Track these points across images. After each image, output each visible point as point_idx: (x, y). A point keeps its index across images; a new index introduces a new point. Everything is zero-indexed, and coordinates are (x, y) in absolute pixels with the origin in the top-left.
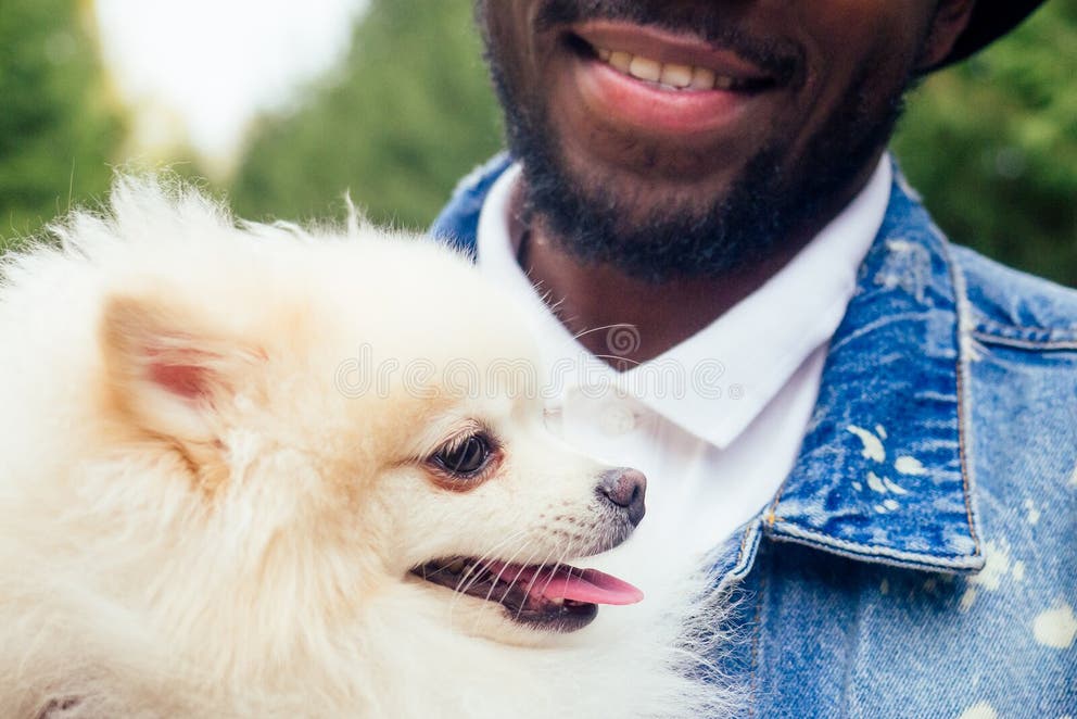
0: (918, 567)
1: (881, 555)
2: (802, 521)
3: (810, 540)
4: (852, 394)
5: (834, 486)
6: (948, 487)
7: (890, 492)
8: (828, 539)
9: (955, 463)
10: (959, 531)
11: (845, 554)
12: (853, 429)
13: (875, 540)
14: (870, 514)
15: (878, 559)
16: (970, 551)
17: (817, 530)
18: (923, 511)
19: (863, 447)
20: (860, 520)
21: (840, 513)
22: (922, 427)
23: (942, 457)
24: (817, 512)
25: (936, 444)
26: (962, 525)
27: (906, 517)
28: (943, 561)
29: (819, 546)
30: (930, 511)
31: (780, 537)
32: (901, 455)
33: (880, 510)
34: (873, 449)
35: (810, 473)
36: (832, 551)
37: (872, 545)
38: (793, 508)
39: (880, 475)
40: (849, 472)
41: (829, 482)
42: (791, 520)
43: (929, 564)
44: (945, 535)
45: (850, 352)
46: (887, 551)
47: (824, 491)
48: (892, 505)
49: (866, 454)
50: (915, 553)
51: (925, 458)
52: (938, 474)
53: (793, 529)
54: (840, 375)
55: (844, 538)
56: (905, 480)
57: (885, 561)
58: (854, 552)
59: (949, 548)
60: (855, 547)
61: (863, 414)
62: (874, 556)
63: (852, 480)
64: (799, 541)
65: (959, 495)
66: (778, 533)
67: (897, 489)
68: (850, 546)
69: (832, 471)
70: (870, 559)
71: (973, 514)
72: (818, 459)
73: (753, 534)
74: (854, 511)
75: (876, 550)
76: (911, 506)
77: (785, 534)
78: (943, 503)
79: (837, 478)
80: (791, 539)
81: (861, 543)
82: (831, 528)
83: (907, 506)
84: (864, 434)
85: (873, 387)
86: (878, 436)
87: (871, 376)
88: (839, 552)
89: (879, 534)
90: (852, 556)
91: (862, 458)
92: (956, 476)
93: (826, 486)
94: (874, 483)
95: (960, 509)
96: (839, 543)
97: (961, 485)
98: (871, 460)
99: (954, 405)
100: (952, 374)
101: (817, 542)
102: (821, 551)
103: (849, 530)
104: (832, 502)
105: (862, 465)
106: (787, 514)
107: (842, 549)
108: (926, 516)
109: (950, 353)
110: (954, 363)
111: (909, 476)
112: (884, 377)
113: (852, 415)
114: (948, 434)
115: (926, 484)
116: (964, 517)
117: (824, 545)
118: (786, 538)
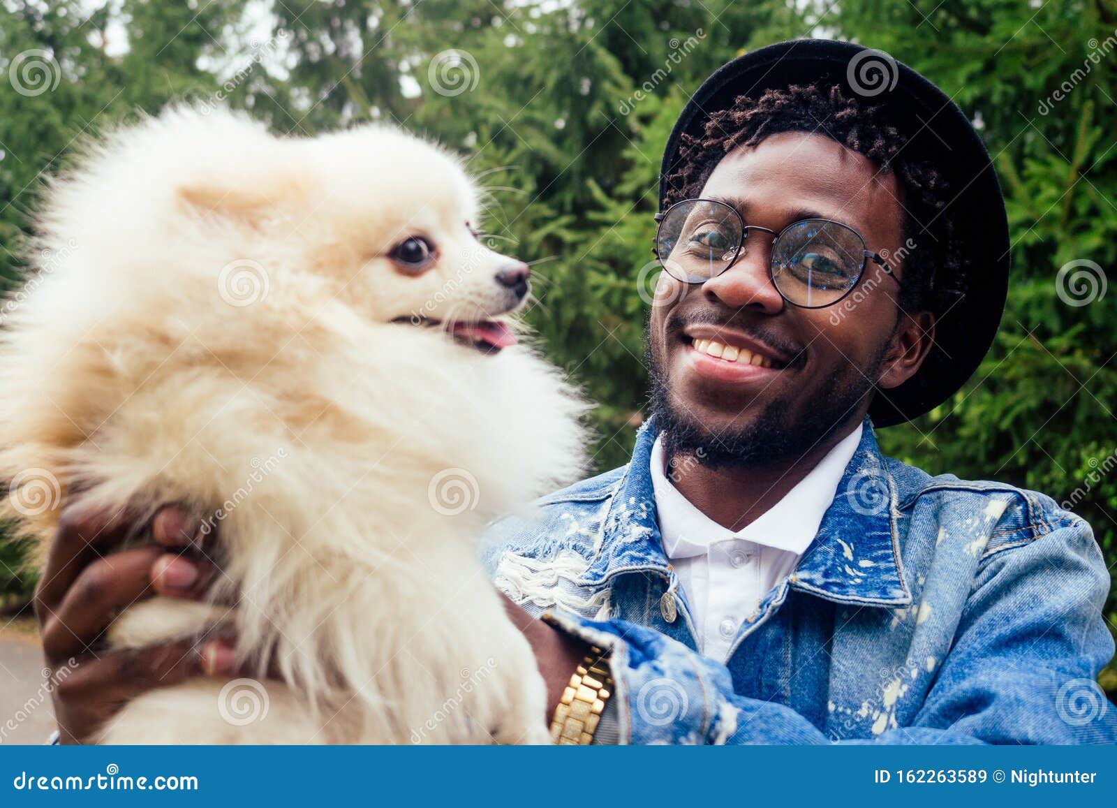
0: (874, 605)
1: (853, 600)
2: (810, 582)
3: (814, 592)
4: (839, 523)
5: (827, 567)
6: (888, 570)
7: (857, 575)
8: (824, 592)
9: (891, 559)
10: (896, 588)
11: (834, 600)
12: (839, 541)
13: (850, 593)
14: (847, 584)
15: (852, 602)
16: (902, 596)
17: (818, 587)
18: (876, 581)
19: (844, 551)
20: (841, 586)
21: (831, 580)
22: (872, 546)
23: (885, 558)
24: (818, 578)
25: (880, 552)
26: (897, 586)
27: (867, 585)
28: (888, 601)
29: (819, 595)
30: (879, 581)
31: (798, 589)
32: (861, 559)
33: (852, 582)
34: (848, 553)
35: (815, 559)
36: (826, 598)
37: (848, 595)
38: (805, 575)
39: (851, 567)
40: (836, 562)
41: (826, 565)
42: (804, 580)
43: (880, 603)
44: (888, 590)
45: (841, 502)
46: (857, 598)
47: (823, 568)
48: (858, 581)
49: (845, 554)
50: (872, 599)
51: (875, 559)
52: (882, 565)
53: (805, 585)
54: (835, 513)
55: (833, 592)
56: (865, 570)
57: (855, 603)
58: (838, 599)
59: (891, 595)
60: (839, 596)
61: (845, 535)
62: (849, 600)
63: (837, 566)
64: (808, 592)
65: (895, 573)
66: (797, 587)
67: (861, 574)
68: (836, 596)
69: (827, 559)
70: (847, 602)
71: (903, 581)
72: (820, 552)
73: (784, 585)
74: (838, 581)
75: (850, 598)
76: (869, 580)
77: (801, 588)
78: (886, 577)
79: (829, 563)
80: (804, 591)
81: (842, 595)
82: (826, 586)
83: (866, 581)
84: (844, 545)
85: (851, 523)
86: (851, 549)
87: (851, 517)
88: (830, 599)
89: (852, 591)
90: (837, 601)
91: (843, 556)
92: (893, 565)
93: (823, 566)
94: (848, 570)
95: (897, 579)
96: (830, 594)
97: (896, 568)
98: (847, 558)
99: (890, 536)
100: (888, 524)
101: (818, 593)
102: (819, 598)
103: (835, 589)
104: (826, 575)
105: (843, 559)
106: (802, 578)
107: (832, 597)
108: (877, 583)
109: (886, 515)
110: (889, 519)
111: (866, 568)
112: (856, 520)
113: (839, 533)
114: (887, 547)
115: (876, 570)
116: (899, 583)
117: (822, 595)
118: (801, 590)
